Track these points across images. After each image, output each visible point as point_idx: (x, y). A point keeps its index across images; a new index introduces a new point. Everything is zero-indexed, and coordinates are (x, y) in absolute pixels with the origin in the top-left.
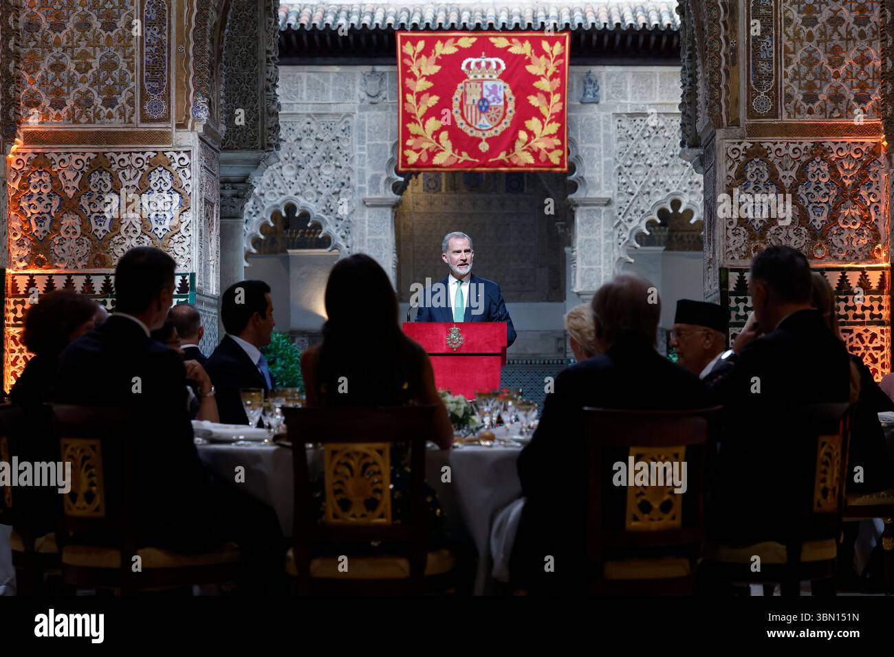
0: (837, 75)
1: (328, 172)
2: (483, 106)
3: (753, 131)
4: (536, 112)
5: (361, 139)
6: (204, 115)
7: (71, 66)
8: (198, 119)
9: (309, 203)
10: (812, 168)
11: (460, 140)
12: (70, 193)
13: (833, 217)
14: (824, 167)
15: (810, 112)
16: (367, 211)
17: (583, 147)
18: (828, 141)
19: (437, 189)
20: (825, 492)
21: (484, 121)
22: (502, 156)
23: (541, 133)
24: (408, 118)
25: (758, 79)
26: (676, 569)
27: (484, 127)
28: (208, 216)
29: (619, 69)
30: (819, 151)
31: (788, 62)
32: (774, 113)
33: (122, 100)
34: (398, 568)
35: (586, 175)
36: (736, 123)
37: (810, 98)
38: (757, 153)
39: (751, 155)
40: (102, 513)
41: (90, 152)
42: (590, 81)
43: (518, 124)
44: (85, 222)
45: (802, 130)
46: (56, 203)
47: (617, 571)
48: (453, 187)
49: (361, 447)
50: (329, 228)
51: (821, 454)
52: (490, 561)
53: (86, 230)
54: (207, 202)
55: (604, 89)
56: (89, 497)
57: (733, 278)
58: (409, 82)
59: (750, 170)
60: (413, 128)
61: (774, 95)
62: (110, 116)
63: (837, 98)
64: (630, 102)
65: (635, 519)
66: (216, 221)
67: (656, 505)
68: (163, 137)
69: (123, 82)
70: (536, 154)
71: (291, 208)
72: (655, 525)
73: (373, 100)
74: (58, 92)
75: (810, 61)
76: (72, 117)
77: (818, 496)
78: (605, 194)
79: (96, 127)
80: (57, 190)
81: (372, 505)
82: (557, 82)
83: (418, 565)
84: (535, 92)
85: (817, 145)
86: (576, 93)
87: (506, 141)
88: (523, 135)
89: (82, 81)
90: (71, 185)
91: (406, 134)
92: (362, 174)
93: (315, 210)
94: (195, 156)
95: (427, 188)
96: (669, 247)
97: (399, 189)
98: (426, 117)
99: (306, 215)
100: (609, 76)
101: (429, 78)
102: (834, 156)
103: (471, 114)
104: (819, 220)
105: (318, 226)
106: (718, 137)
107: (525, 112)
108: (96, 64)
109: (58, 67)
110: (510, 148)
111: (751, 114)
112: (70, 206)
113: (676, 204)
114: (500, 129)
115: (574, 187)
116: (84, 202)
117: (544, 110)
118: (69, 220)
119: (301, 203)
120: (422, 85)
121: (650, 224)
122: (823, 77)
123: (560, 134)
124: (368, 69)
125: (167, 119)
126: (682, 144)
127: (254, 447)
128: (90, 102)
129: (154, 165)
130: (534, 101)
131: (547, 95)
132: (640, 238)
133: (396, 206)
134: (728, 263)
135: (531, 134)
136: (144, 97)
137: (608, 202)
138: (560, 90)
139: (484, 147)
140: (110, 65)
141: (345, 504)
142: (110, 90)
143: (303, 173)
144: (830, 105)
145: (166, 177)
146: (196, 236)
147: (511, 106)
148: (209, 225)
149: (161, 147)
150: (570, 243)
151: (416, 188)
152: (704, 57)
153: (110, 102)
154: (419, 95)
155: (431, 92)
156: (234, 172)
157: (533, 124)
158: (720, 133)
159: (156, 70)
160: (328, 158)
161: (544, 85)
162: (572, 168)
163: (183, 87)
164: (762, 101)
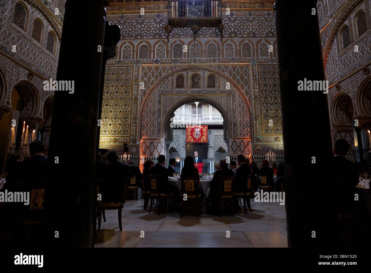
0: (244, 132)
1: (177, 143)
2: (197, 134)
3: (234, 139)
4: (204, 135)
5: (182, 139)
6: (165, 136)
7: (148, 130)
8: (164, 137)
9: (175, 147)
10: (241, 143)
11: (194, 139)
12: (148, 146)
13: (244, 150)
14: (243, 143)
15: (241, 136)
16: (182, 148)
17: (209, 140)
18: (243, 140)
19: (191, 145)
20: (249, 186)
21: (197, 136)
22: (199, 141)
23: (204, 138)
24: (187, 136)
25: (234, 132)
26: (230, 196)
27: (197, 137)
28: (165, 149)
29: (214, 130)
30: (242, 141)
31: (238, 130)
32: (237, 136)
33: (155, 135)
34: (195, 196)
35: (210, 143)
36: (232, 138)
37: (241, 134)
38: (234, 141)
39: (234, 142)
40: (156, 189)
41: (151, 141)
42: (210, 131)
43: (201, 137)
44: (150, 150)
45: (240, 138)
46: (146, 147)
47: (223, 197)
48: (193, 145)
49: (190, 181)
50: (177, 150)
51: (248, 181)
52: (206, 196)
53: (150, 151)
54: (165, 147)
55: (212, 132)
56: (155, 187)
57: (232, 157)
58: (188, 131)
59: (234, 144)
60: (188, 137)
61: (236, 134)
62: (153, 136)
63: (244, 134)
64: (215, 134)
65: (225, 190)
66: (166, 150)
67: (228, 188)
68: (160, 139)
69: (155, 132)
70: (203, 141)
71: (172, 147)
72: (228, 191)
73: (183, 134)
74: (147, 133)
75: (241, 130)
76: (148, 137)
77: (248, 187)
78: (212, 146)
79: (152, 138)
80: (146, 146)
81: (191, 188)
82: (206, 132)
83: (197, 196)
84: (203, 133)
85: (242, 140)
86: (209, 133)
87: (200, 139)
88: (202, 138)
89: (150, 132)
90: (148, 145)
91: (187, 138)
92: (182, 143)
93: (176, 148)
94: (164, 142)
95: (190, 145)
96: (220, 152)
97: (186, 145)
98: (190, 136)
99: (174, 148)
100: (213, 131)
101: (190, 131)
102: (244, 142)
103: (195, 135)
104: (242, 150)
105: (176, 150)
106: (229, 140)
107: (202, 135)
108: (152, 130)
109: (147, 130)
110: (200, 140)
111: (234, 136)
112: (148, 148)
113: (221, 147)
114: (199, 137)
115: (208, 145)
116: (150, 147)
117: (205, 135)
118: (148, 150)
119: (174, 146)
120: (189, 132)
121: (218, 149)
122: (242, 132)
123: (207, 138)
124: (182, 130)
125: (160, 137)
126: (224, 140)
127: (175, 180)
128: (151, 135)
129: (159, 143)
130: (203, 134)
131: (205, 133)
132: (217, 151)
133: (186, 147)
134: (231, 155)
135: (203, 138)
136: (157, 134)
137: (213, 147)
138: (206, 133)
139: (197, 140)
140: (153, 130)
141: (188, 188)
142: (153, 133)
143: (174, 143)
144: (243, 135)
145: (160, 144)
146: (164, 152)
147: (200, 134)
148: (165, 150)
149: (159, 141)
150: (208, 152)
151: (188, 145)
152: (227, 129)
153: (153, 135)
154: (189, 133)
155: (190, 133)
156: (168, 143)
157: (203, 137)
158: (230, 139)
159: (159, 131)
160: (177, 141)
161: (205, 132)
162: (208, 142)
163: (162, 133)
164: (235, 135)
